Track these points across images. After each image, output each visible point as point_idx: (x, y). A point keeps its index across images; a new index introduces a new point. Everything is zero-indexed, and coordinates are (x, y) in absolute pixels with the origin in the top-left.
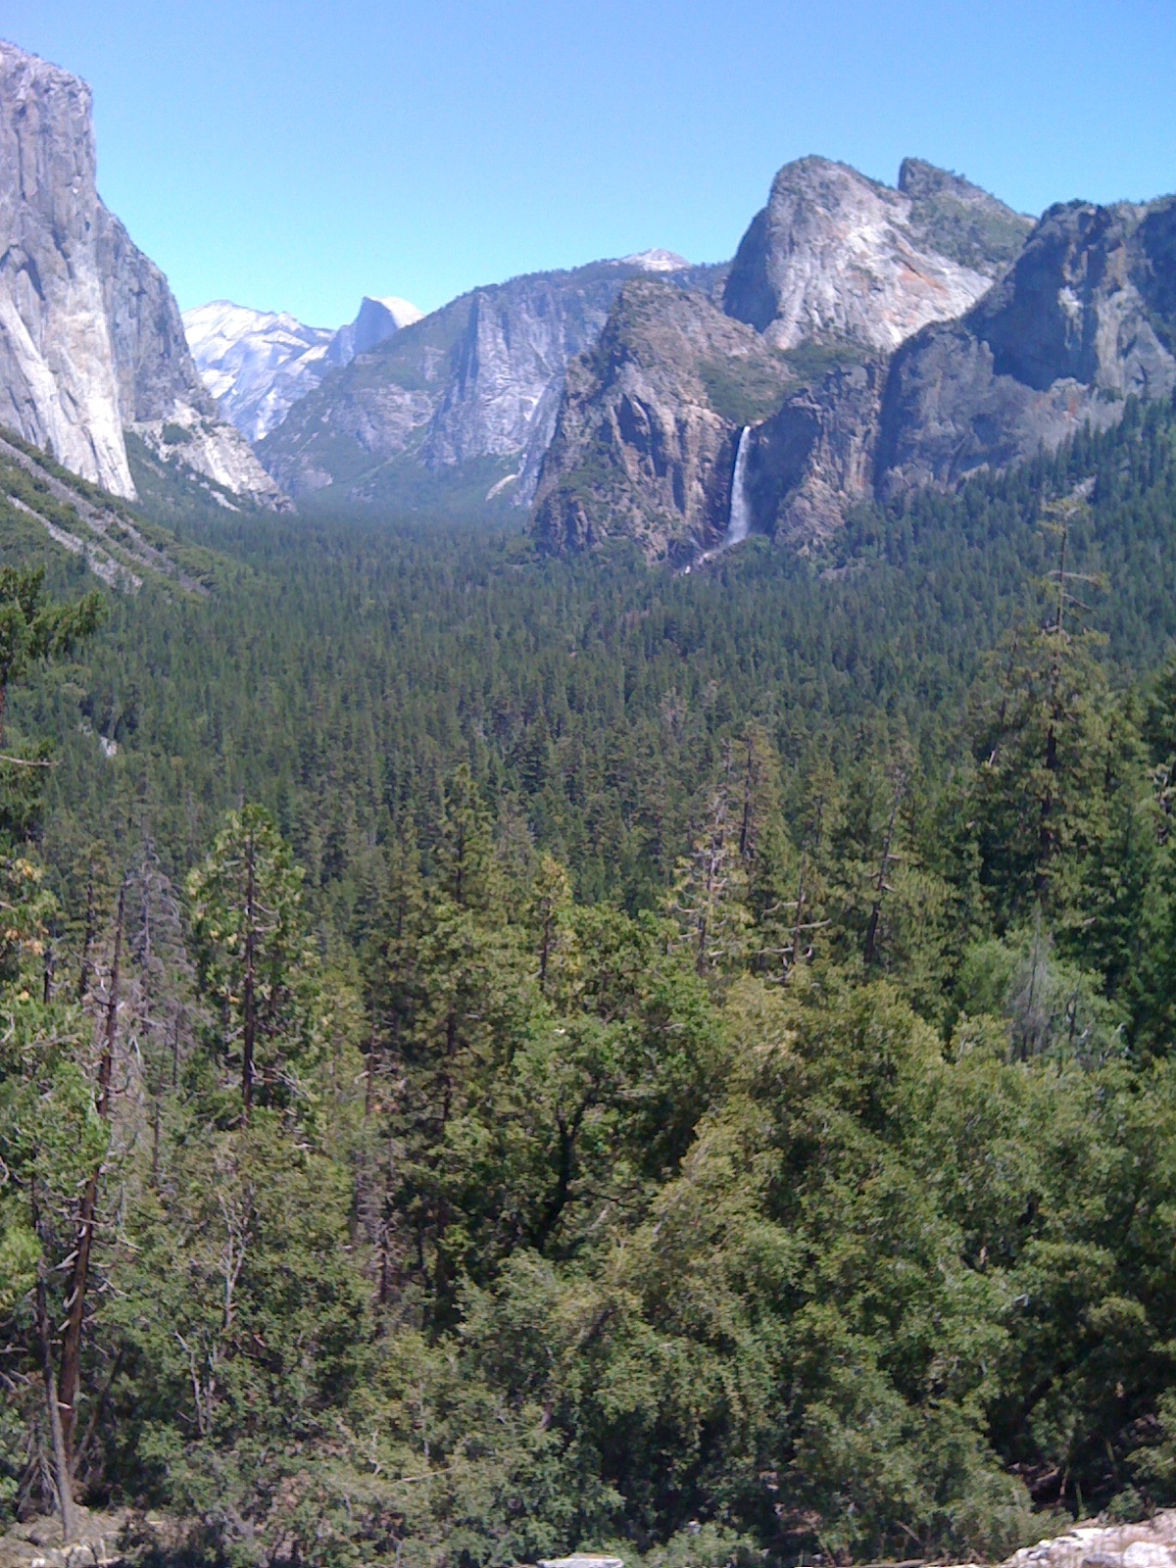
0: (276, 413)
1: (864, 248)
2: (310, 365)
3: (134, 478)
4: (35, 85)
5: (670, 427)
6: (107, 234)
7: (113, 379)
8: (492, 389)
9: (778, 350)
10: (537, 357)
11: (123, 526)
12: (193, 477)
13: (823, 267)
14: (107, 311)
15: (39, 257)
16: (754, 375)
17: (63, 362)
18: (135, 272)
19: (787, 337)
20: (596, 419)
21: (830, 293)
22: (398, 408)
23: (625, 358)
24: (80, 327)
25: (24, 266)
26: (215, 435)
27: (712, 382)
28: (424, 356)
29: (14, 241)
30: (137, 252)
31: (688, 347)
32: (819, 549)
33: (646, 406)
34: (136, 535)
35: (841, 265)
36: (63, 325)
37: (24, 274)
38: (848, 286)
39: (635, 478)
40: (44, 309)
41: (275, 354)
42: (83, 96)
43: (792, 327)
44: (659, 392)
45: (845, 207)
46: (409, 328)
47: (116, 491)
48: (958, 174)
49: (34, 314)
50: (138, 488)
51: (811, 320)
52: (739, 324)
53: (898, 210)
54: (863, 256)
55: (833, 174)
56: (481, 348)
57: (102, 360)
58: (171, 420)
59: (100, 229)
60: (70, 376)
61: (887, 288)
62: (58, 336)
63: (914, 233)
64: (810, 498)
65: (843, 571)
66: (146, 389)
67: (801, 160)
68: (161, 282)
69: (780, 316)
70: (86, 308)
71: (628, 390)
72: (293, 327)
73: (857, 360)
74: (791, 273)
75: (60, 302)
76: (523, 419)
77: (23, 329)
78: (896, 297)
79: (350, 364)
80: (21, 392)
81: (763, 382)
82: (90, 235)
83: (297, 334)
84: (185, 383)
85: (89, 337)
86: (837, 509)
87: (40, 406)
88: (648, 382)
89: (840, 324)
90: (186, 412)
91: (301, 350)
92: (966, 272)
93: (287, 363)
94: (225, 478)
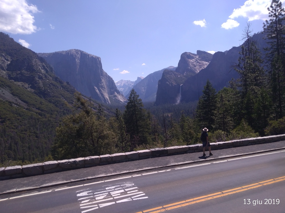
1: (193, 62)
2: (132, 86)
3: (110, 102)
12: (118, 101)
14: (106, 83)
16: (181, 79)
18: (109, 78)
21: (189, 68)
22: (142, 89)
26: (120, 95)
27: (176, 81)
30: (108, 76)
31: (172, 77)
36: (100, 85)
38: (192, 66)
41: (128, 85)
46: (143, 79)
52: (179, 73)
53: (197, 56)
54: (193, 63)
55: (188, 54)
57: (105, 89)
58: (114, 95)
60: (101, 91)
61: (197, 66)
62: (100, 87)
63: (199, 59)
66: (111, 91)
67: (184, 53)
68: (112, 79)
70: (102, 83)
72: (130, 82)
79: (136, 85)
84: (116, 90)
85: (103, 86)
86: (194, 94)
87: (98, 95)
88: (168, 82)
90: (116, 93)
91: (131, 84)
92: (207, 62)
93: (130, 86)
94: (121, 100)
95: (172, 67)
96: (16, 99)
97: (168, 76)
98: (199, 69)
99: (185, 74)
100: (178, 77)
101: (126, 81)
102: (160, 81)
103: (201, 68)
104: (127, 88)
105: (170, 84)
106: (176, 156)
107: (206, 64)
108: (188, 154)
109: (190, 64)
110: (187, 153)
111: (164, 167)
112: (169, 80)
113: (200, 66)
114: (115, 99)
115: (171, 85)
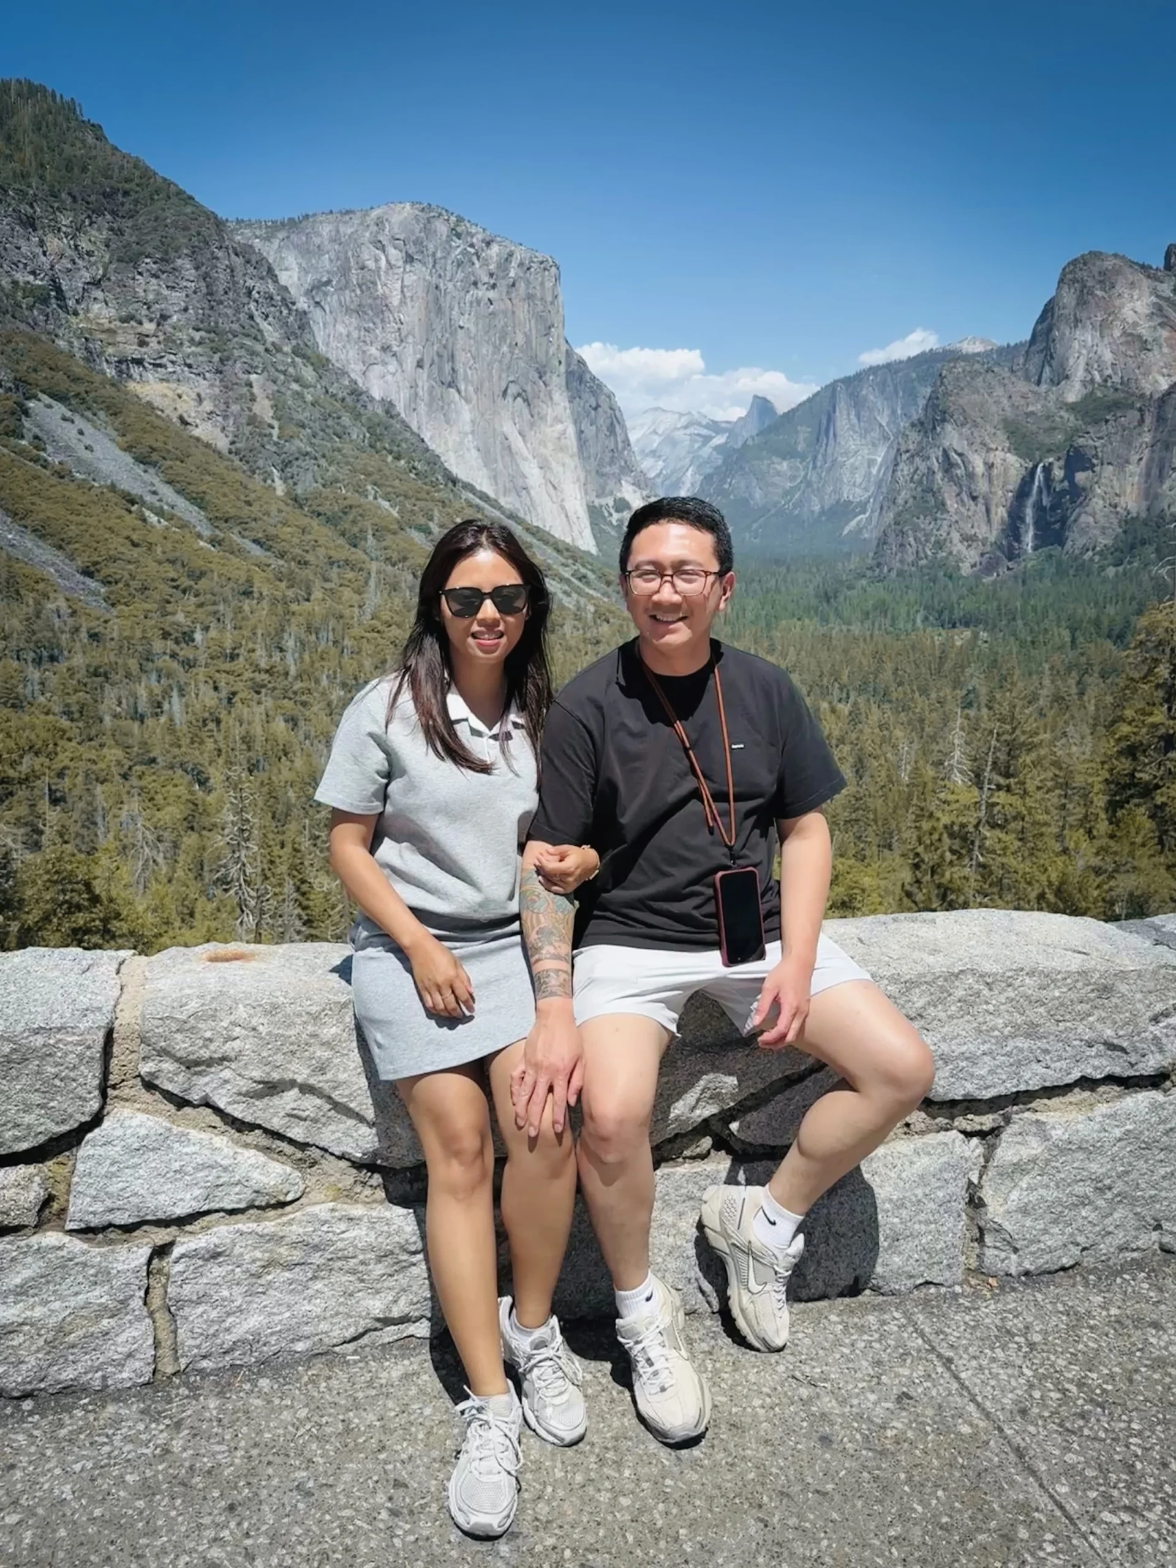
0: (692, 485)
1: (1135, 318)
2: (716, 448)
3: (595, 537)
4: (521, 265)
5: (980, 468)
6: (574, 367)
7: (579, 470)
8: (846, 453)
9: (1066, 404)
10: (881, 425)
11: (583, 571)
13: (1102, 337)
14: (575, 422)
15: (528, 388)
16: (1047, 424)
17: (546, 460)
18: (593, 393)
19: (1073, 393)
20: (923, 468)
21: (1108, 356)
22: (778, 473)
23: (944, 420)
24: (556, 435)
25: (519, 395)
27: (1013, 432)
28: (797, 432)
29: (511, 378)
30: (593, 379)
31: (994, 409)
32: (1101, 553)
33: (960, 455)
34: (591, 576)
35: (1117, 333)
36: (546, 434)
37: (519, 400)
38: (1123, 349)
39: (952, 510)
40: (532, 425)
41: (693, 441)
42: (553, 270)
43: (1078, 385)
44: (971, 444)
45: (1119, 288)
46: (786, 415)
47: (584, 548)
49: (526, 429)
50: (598, 544)
51: (1092, 381)
52: (1034, 387)
53: (1165, 286)
54: (1135, 324)
55: (1108, 264)
56: (838, 424)
57: (572, 456)
58: (619, 495)
59: (568, 365)
60: (552, 469)
61: (1156, 348)
62: (543, 443)
64: (1094, 515)
65: (1121, 569)
66: (603, 475)
67: (1082, 256)
69: (1067, 377)
71: (946, 444)
72: (704, 422)
73: (1132, 406)
74: (1076, 345)
75: (543, 418)
76: (870, 473)
77: (520, 439)
78: (1163, 355)
79: (745, 444)
80: (520, 483)
81: (1054, 429)
82: (563, 368)
83: (707, 427)
84: (628, 468)
85: (563, 441)
86: (1115, 521)
87: (532, 492)
88: (962, 437)
89: (1116, 379)
90: (631, 488)
91: (710, 437)
93: (700, 448)
96: (153, 485)
97: (967, 399)
99: (1072, 398)
100: (1031, 409)
101: (681, 415)
112: (967, 427)
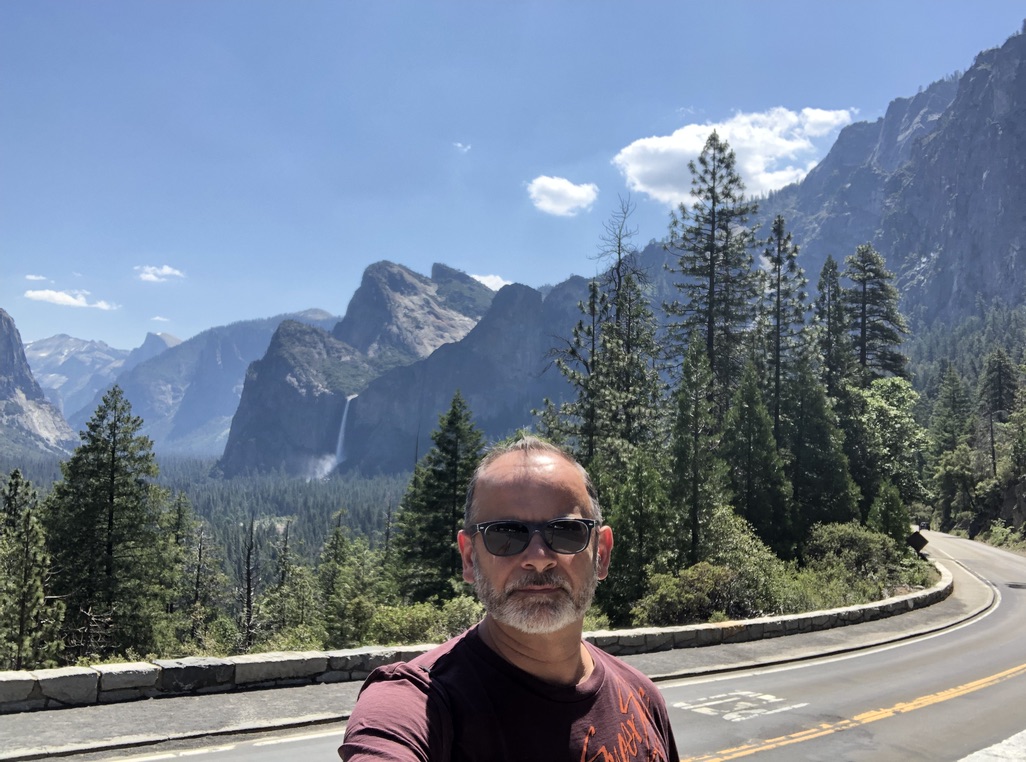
1: (413, 307)
2: (115, 370)
12: (23, 434)
16: (353, 372)
19: (373, 352)
21: (395, 329)
22: (163, 393)
26: (40, 408)
27: (330, 375)
31: (317, 356)
38: (405, 325)
41: (94, 363)
43: (375, 347)
44: (299, 381)
46: (173, 349)
48: (462, 271)
52: (346, 346)
53: (431, 288)
54: (413, 310)
55: (395, 270)
58: (11, 401)
61: (426, 327)
63: (439, 299)
67: (378, 263)
68: (10, 322)
72: (105, 349)
78: (430, 331)
79: (137, 368)
81: (359, 375)
83: (107, 353)
84: (23, 380)
86: (399, 441)
88: (293, 376)
90: (23, 396)
91: (109, 362)
92: (467, 319)
93: (99, 369)
94: (44, 434)
95: (322, 312)
97: (297, 349)
98: (432, 342)
99: (371, 354)
100: (343, 359)
101: (85, 342)
102: (256, 366)
103: (442, 337)
104: (87, 378)
105: (302, 387)
106: (268, 694)
107: (463, 325)
108: (323, 685)
109: (400, 315)
110: (319, 683)
111: (207, 734)
112: (297, 369)
113: (439, 328)
114: (13, 422)
115: (304, 390)
